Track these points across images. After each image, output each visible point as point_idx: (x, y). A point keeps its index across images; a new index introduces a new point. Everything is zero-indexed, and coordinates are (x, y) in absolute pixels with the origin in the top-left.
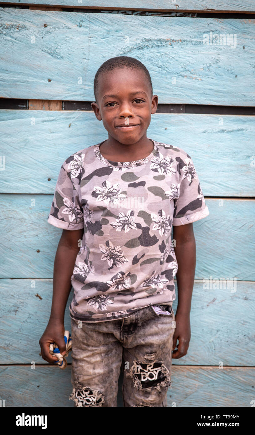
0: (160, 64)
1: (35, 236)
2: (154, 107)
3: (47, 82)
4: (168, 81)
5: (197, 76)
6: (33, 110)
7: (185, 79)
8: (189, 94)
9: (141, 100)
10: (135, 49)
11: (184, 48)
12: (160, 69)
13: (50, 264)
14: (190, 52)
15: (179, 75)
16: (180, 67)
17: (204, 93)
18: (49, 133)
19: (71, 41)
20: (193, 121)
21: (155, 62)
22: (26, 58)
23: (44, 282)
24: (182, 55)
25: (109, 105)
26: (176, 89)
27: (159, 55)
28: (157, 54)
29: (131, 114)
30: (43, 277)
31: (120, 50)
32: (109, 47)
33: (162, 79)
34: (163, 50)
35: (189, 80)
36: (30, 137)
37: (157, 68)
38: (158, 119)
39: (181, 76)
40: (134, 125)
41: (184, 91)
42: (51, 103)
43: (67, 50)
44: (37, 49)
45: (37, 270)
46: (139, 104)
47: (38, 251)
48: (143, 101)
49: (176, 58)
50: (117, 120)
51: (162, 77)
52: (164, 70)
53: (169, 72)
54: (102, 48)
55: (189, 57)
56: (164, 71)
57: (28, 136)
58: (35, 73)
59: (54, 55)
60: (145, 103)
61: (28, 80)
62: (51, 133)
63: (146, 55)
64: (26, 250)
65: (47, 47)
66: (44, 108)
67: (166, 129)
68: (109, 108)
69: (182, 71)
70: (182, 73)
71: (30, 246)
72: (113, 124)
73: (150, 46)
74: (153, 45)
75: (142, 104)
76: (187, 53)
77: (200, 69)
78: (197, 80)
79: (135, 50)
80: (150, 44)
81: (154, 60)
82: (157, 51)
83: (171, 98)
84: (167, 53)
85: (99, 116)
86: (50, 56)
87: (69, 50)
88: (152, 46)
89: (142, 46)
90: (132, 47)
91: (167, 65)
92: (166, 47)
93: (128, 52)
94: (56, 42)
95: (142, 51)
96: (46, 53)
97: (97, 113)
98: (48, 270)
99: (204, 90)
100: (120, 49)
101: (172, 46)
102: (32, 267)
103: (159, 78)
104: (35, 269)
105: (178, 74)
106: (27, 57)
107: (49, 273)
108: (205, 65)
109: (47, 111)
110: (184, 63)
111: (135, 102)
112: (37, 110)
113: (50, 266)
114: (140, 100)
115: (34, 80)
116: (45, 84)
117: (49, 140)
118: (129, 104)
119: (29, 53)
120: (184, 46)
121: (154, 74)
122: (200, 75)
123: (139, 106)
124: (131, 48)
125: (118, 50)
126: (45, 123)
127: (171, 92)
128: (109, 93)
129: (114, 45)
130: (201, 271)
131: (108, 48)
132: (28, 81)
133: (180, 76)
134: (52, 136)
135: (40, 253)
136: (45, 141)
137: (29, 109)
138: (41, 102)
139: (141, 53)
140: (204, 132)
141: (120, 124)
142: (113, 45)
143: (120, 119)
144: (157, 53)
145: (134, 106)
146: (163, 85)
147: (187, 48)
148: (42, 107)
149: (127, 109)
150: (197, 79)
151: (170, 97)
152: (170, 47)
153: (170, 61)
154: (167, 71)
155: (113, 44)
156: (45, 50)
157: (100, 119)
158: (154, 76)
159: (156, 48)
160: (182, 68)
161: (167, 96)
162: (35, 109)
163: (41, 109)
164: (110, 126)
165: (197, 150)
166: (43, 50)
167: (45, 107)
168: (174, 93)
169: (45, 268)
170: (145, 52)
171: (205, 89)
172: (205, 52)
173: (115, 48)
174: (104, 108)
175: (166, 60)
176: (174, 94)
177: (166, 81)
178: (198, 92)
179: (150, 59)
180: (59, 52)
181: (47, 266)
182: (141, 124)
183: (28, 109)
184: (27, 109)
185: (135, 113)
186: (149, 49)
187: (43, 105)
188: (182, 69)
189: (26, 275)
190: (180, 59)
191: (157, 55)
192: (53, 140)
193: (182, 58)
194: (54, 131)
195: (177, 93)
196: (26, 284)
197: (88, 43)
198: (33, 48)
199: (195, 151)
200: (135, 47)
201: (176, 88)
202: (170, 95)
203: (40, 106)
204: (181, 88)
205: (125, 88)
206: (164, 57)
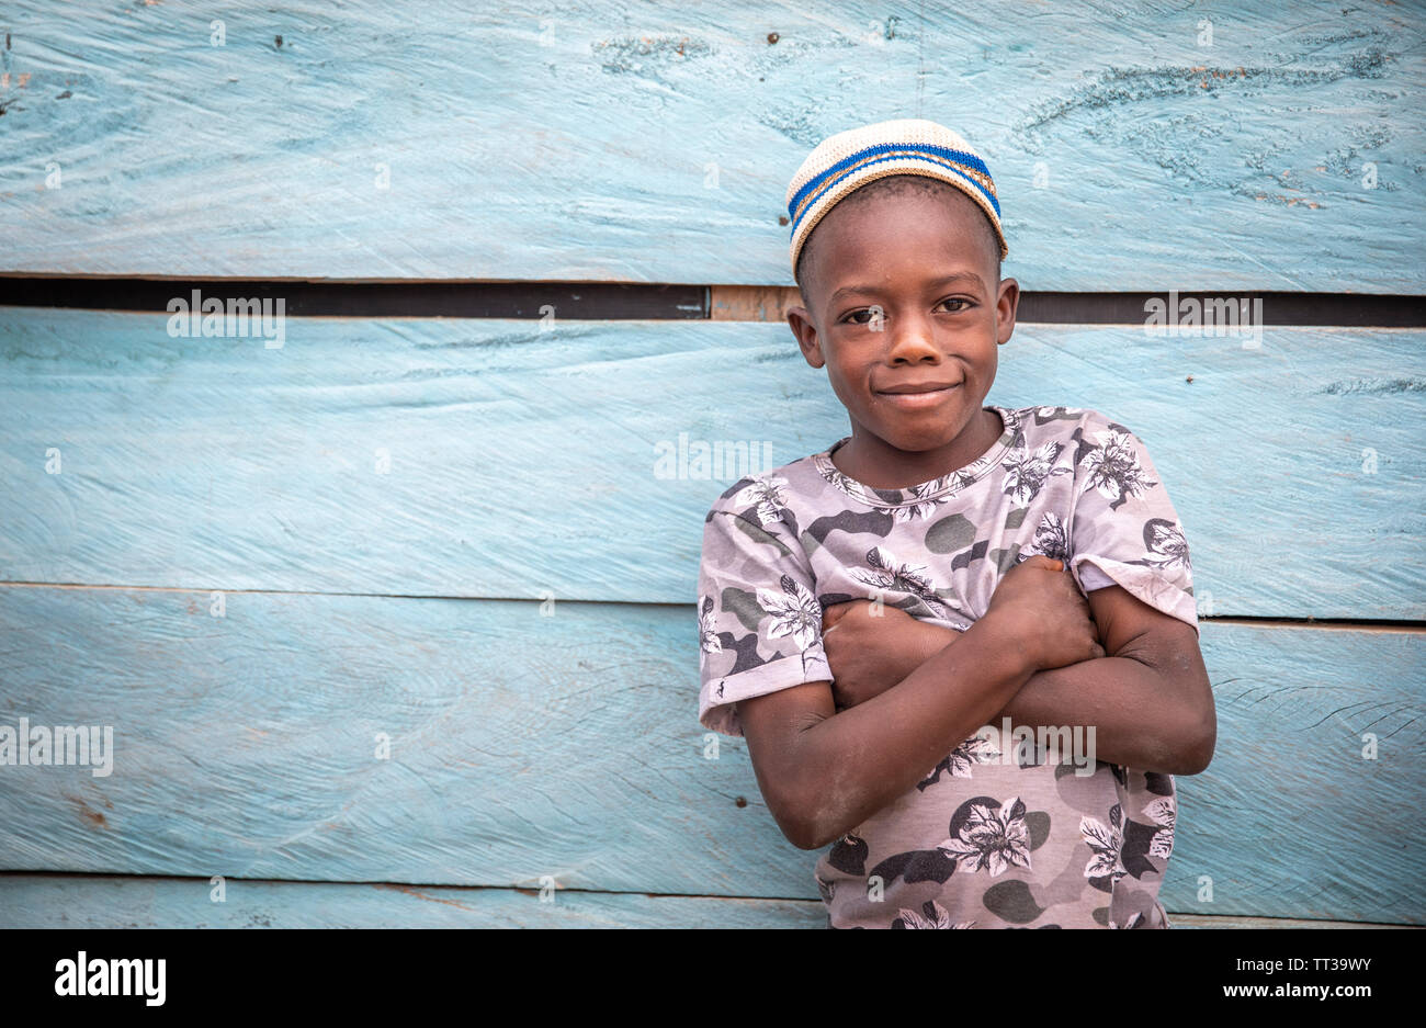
0: (1170, 154)
1: (730, 752)
2: (1004, 319)
3: (776, 225)
4: (1197, 213)
5: (1302, 195)
6: (727, 319)
7: (1260, 204)
8: (1276, 259)
9: (966, 301)
10: (1080, 105)
11: (1256, 97)
12: (1169, 172)
13: (782, 847)
14: (1277, 111)
15: (1236, 190)
16: (1243, 162)
17: (1330, 254)
18: (780, 399)
19: (858, 89)
20: (1288, 350)
21: (1148, 147)
22: (707, 149)
23: (760, 909)
24: (1248, 122)
25: (853, 320)
26: (1224, 239)
27: (1163, 123)
28: (1157, 121)
29: (932, 350)
30: (758, 894)
31: (1024, 112)
32: (988, 104)
33: (1175, 208)
34: (1178, 107)
35: (1273, 207)
36: (716, 414)
37: (1159, 169)
38: (1161, 345)
39: (1245, 194)
40: (940, 388)
41: (1255, 248)
42: (785, 297)
43: (843, 118)
44: (742, 118)
45: (737, 867)
46: (957, 315)
47: (742, 803)
48: (972, 305)
49: (1225, 133)
50: (881, 372)
51: (1175, 200)
52: (1183, 174)
53: (1201, 183)
54: (964, 108)
55: (1275, 127)
56: (1181, 179)
57: (708, 409)
58: (736, 199)
59: (803, 136)
60: (977, 309)
61: (711, 220)
62: (788, 397)
63: (1120, 125)
64: (700, 797)
65: (776, 110)
66: (761, 313)
67: (1189, 381)
68: (855, 327)
69: (1248, 178)
70: (1249, 186)
71: (715, 785)
72: (867, 384)
73: (1134, 95)
74: (1144, 92)
75: (965, 312)
76: (1267, 115)
77: (1315, 167)
78: (1305, 209)
79: (1079, 109)
80: (1133, 89)
81: (1146, 140)
82: (1158, 112)
83: (1206, 272)
84: (1195, 115)
85: (813, 352)
86: (786, 140)
87: (850, 116)
88: (1140, 94)
89: (1103, 97)
90: (1069, 100)
91: (1192, 157)
92: (1191, 95)
93: (1053, 117)
94: (807, 91)
95: (1105, 113)
96: (774, 131)
97: (806, 342)
98: (776, 870)
99: (1330, 243)
100: (1026, 107)
101: (1213, 92)
102: (721, 857)
103: (1163, 203)
104: (730, 863)
105: (1231, 187)
106: (708, 144)
107: (776, 879)
108: (1331, 155)
109: (773, 324)
110: (1259, 150)
111: (943, 309)
112: (740, 320)
113: (781, 855)
114: (961, 301)
115: (731, 223)
116: (769, 233)
117: (780, 423)
118: (923, 315)
119: (716, 133)
120: (1255, 91)
121: (1146, 191)
122: (1313, 191)
123: (957, 321)
124: (1064, 103)
125: (1020, 109)
126: (767, 364)
127: (1208, 253)
128: (855, 281)
129: (1005, 97)
130: (1324, 889)
131: (985, 106)
132: (711, 226)
133: (1239, 197)
134: (790, 409)
135: (748, 808)
136: (767, 424)
137: (713, 316)
138: (753, 293)
139: (1098, 119)
140: (1330, 391)
141: (892, 384)
142: (1001, 95)
143: (894, 368)
144: (1158, 117)
145: (941, 320)
146: (1179, 228)
147: (1264, 96)
148: (756, 311)
149: (916, 334)
150: (1304, 205)
151: (1204, 267)
152: (1205, 98)
153: (1204, 145)
154: (1192, 179)
155: (1002, 91)
156: (771, 121)
157: (819, 362)
158: (1145, 196)
159: (1154, 100)
160: (1249, 166)
161: (1191, 265)
162: (733, 319)
163: (754, 318)
164: (856, 389)
165: (1301, 454)
166: (762, 122)
167: (766, 309)
168: (1220, 255)
169: (765, 862)
170: (1115, 116)
171: (1331, 238)
172: (1334, 110)
173: (1008, 105)
174: (837, 330)
175: (1189, 140)
176: (1217, 258)
177: (1190, 212)
178: (1307, 249)
179: (1131, 139)
180: (814, 124)
181: (770, 854)
182: (965, 382)
183: (710, 317)
184: (704, 318)
185: (943, 347)
186: (1130, 106)
187: (759, 305)
188: (1248, 172)
189: (699, 882)
190: (1241, 135)
191: (1157, 126)
192: (793, 421)
193: (1249, 132)
194: (798, 392)
195: (1228, 254)
196: (700, 915)
197: (914, 93)
198: (730, 113)
199: (1298, 458)
200: (1081, 100)
201: (1228, 236)
202: (1205, 262)
203: (749, 308)
204: (1243, 238)
205: (910, 262)
206: (1182, 129)
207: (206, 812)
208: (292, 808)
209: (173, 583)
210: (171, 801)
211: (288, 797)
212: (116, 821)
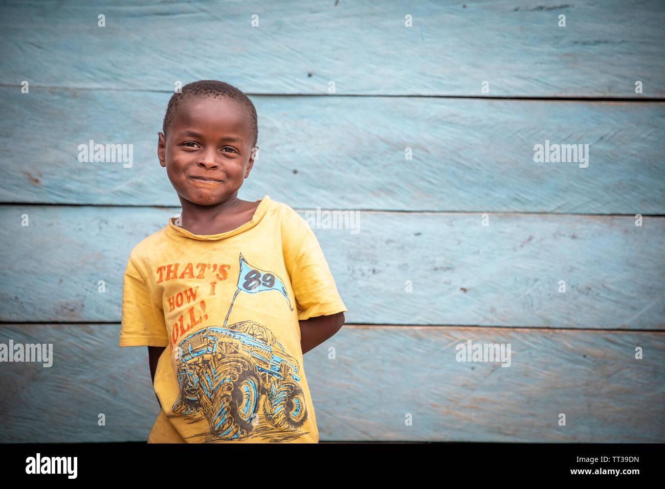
47: (296, 172)
57: (281, 17)
62: (312, 13)
64: (279, 170)
67: (464, 7)
71: (284, 165)
98: (308, 198)
102: (287, 193)
113: (310, 192)
117: (309, 22)
130: (512, 201)
134: (313, 17)
135: (298, 174)
136: (304, 23)
169: (304, 195)
192: (314, 22)
194: (317, 11)
207: (81, 178)
208: (116, 176)
209: (66, 86)
210: (66, 174)
211: (115, 172)
212: (44, 182)
